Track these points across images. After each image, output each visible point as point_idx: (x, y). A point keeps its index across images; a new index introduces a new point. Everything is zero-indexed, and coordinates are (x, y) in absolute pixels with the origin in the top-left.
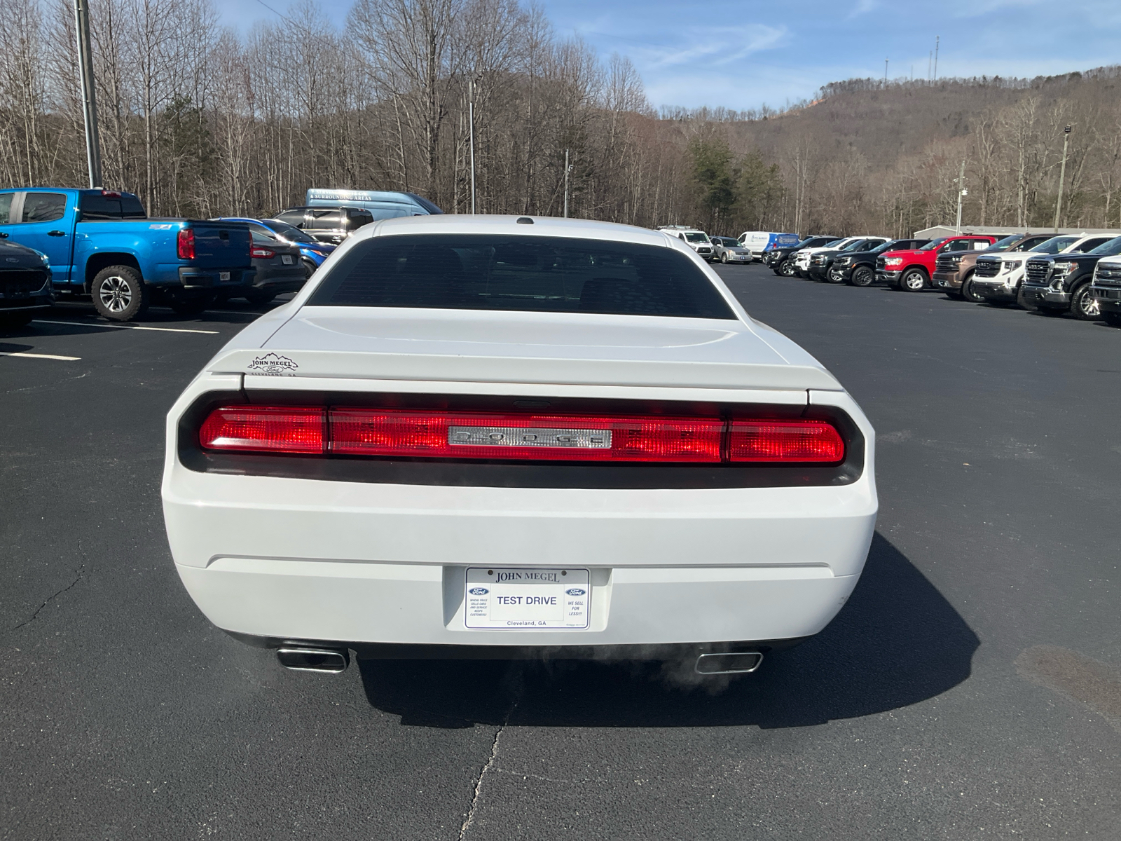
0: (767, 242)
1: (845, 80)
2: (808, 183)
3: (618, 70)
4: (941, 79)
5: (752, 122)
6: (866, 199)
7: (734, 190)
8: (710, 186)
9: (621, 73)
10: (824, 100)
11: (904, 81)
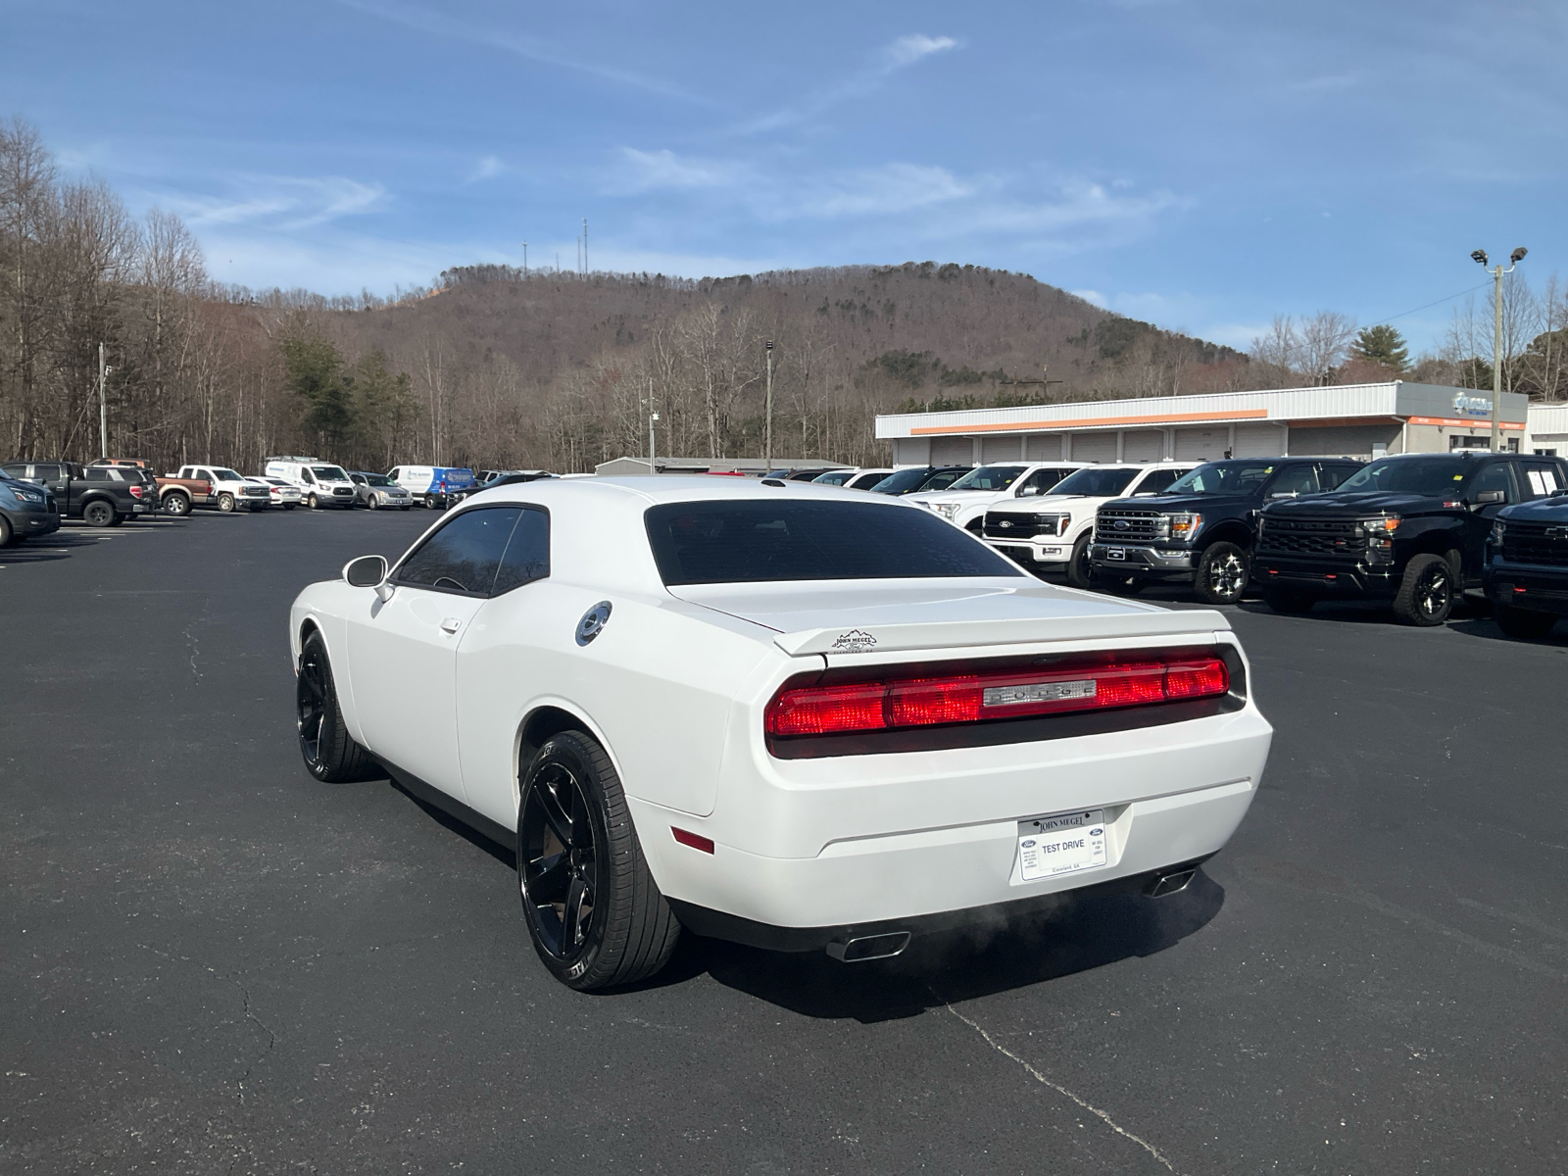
0: (430, 480)
1: (474, 265)
2: (446, 399)
3: (161, 230)
4: (594, 273)
5: (349, 313)
6: (526, 421)
7: (347, 407)
8: (312, 400)
9: (165, 234)
10: (448, 290)
11: (549, 272)
